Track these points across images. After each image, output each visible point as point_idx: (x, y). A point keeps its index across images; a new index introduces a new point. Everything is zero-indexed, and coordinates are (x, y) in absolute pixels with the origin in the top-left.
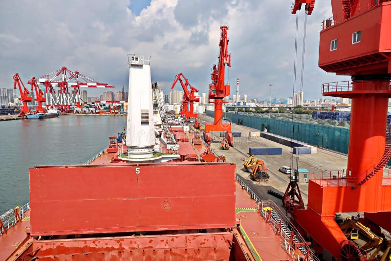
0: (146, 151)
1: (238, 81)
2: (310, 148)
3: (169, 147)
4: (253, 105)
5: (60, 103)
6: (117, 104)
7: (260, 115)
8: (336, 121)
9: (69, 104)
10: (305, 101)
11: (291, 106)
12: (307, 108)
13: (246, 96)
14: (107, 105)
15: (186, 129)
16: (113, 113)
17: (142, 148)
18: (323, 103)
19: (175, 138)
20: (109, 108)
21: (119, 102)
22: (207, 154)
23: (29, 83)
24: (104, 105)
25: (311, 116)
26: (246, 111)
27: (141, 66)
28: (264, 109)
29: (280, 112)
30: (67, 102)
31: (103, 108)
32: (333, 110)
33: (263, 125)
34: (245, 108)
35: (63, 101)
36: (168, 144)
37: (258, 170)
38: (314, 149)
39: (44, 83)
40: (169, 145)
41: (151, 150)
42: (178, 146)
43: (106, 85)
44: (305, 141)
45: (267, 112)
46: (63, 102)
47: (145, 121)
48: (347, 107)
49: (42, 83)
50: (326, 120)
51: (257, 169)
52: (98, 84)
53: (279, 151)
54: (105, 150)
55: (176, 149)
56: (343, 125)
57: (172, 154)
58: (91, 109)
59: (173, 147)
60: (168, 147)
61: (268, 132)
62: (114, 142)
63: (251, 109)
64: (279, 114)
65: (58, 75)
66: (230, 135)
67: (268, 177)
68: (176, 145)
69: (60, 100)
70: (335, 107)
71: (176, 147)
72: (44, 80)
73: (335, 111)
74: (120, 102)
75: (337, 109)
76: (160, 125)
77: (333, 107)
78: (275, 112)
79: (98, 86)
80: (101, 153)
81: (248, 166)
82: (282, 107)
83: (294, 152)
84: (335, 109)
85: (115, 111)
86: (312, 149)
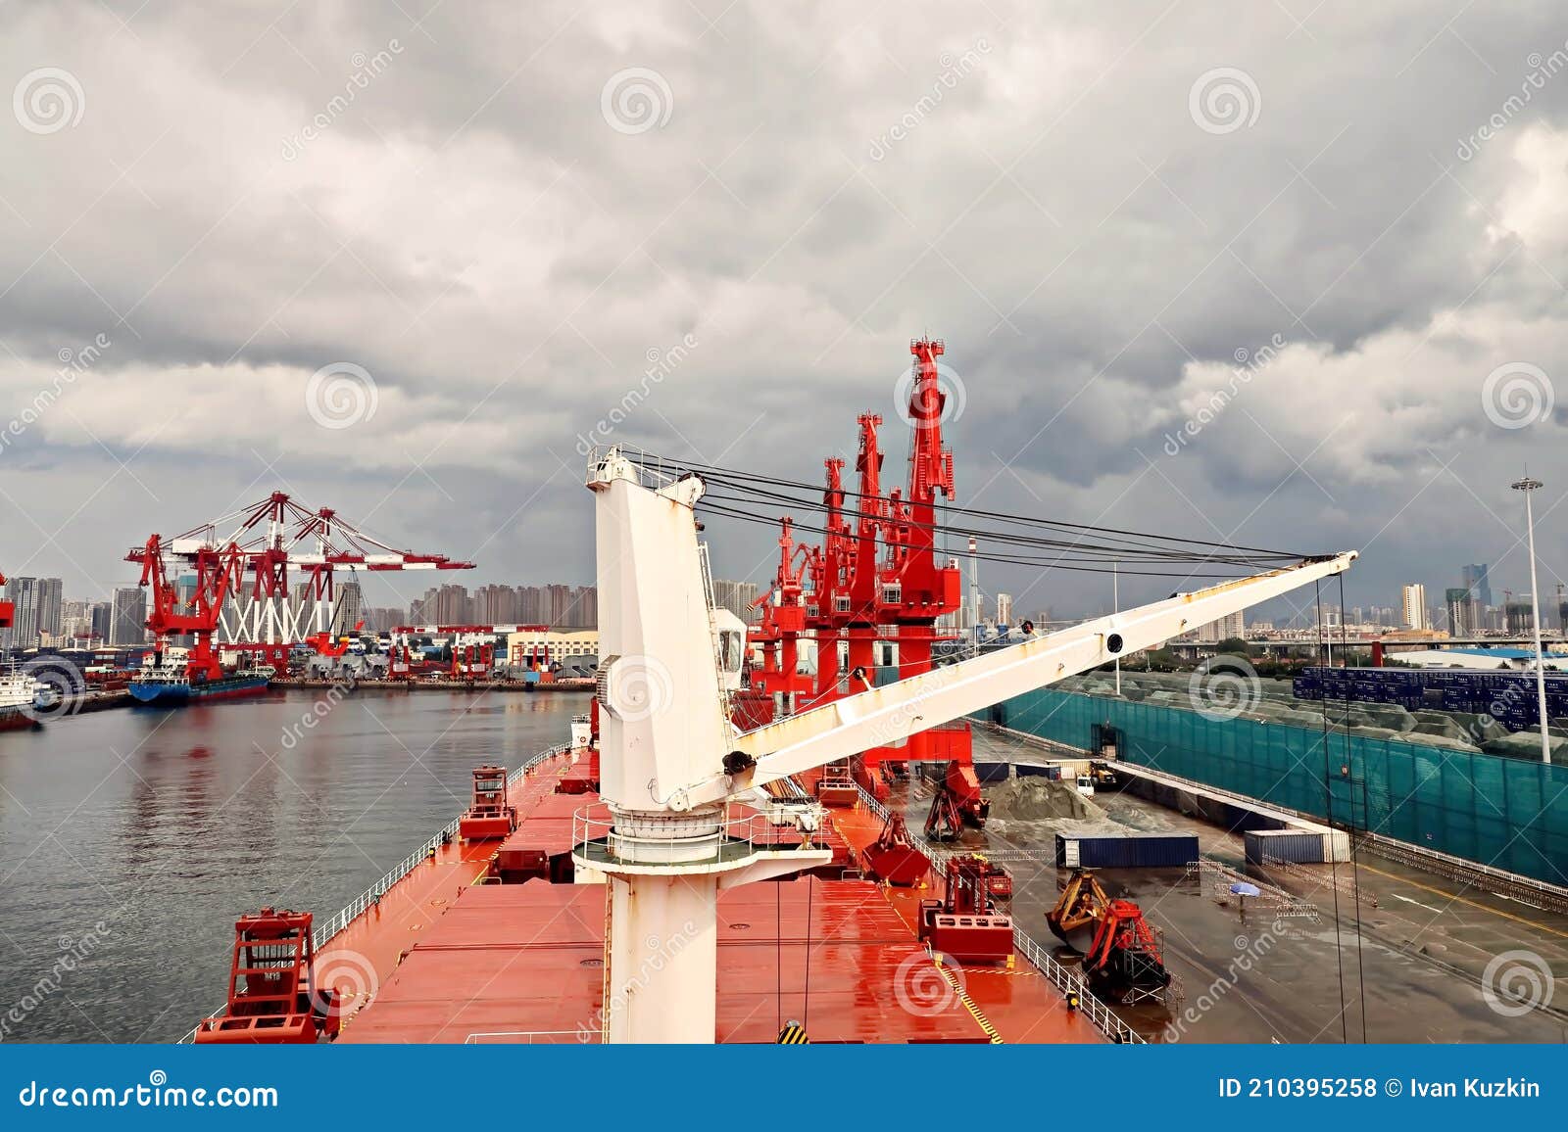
1: (971, 542)
2: (1318, 838)
5: (251, 632)
6: (482, 639)
8: (1401, 709)
9: (286, 641)
10: (1249, 621)
11: (1196, 642)
12: (1263, 649)
13: (1004, 599)
14: (439, 643)
16: (462, 674)
18: (1326, 627)
20: (446, 657)
21: (489, 630)
23: (132, 558)
24: (427, 641)
25: (1288, 684)
29: (1156, 669)
30: (277, 632)
31: (421, 656)
32: (1375, 660)
33: (1097, 727)
35: (264, 627)
37: (1117, 945)
39: (191, 557)
43: (442, 563)
46: (262, 634)
48: (1433, 646)
49: (185, 555)
50: (1360, 706)
51: (1114, 943)
52: (409, 559)
56: (1439, 731)
58: (374, 659)
61: (1121, 757)
64: (1153, 677)
65: (250, 523)
69: (250, 623)
70: (1382, 646)
72: (192, 546)
73: (1393, 663)
74: (495, 630)
75: (1396, 657)
77: (1379, 648)
78: (1136, 668)
79: (407, 566)
81: (1066, 926)
83: (1254, 855)
84: (1384, 656)
85: (473, 666)
86: (1326, 839)
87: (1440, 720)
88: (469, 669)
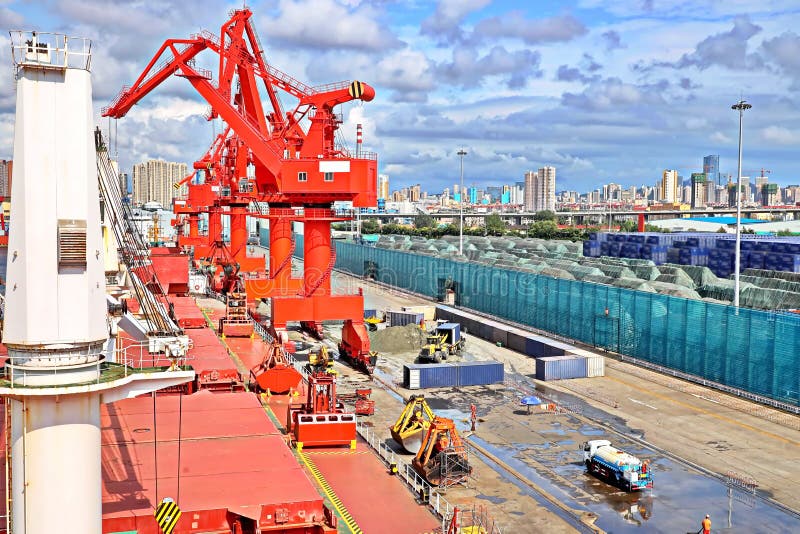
0: (77, 359)
2: (584, 361)
3: (155, 344)
4: (408, 208)
7: (431, 244)
8: (651, 263)
10: (560, 194)
11: (522, 212)
12: (567, 217)
13: (384, 179)
17: (62, 351)
18: (611, 201)
19: (171, 315)
25: (580, 245)
26: (387, 231)
27: (58, 73)
28: (443, 223)
29: (491, 233)
32: (640, 227)
33: (442, 281)
34: (385, 219)
36: (151, 334)
38: (596, 362)
40: (156, 338)
41: (92, 358)
42: (184, 340)
45: (452, 232)
47: (72, 255)
48: (679, 215)
50: (624, 261)
53: (495, 372)
55: (182, 353)
56: (672, 280)
57: (164, 369)
59: (171, 347)
60: (151, 344)
61: (458, 303)
63: (401, 223)
64: (488, 240)
67: (468, 471)
68: (179, 338)
70: (646, 216)
71: (180, 345)
73: (648, 228)
75: (654, 223)
77: (641, 216)
78: (475, 234)
82: (496, 216)
83: (540, 374)
84: (645, 223)
86: (590, 362)
87: (673, 272)
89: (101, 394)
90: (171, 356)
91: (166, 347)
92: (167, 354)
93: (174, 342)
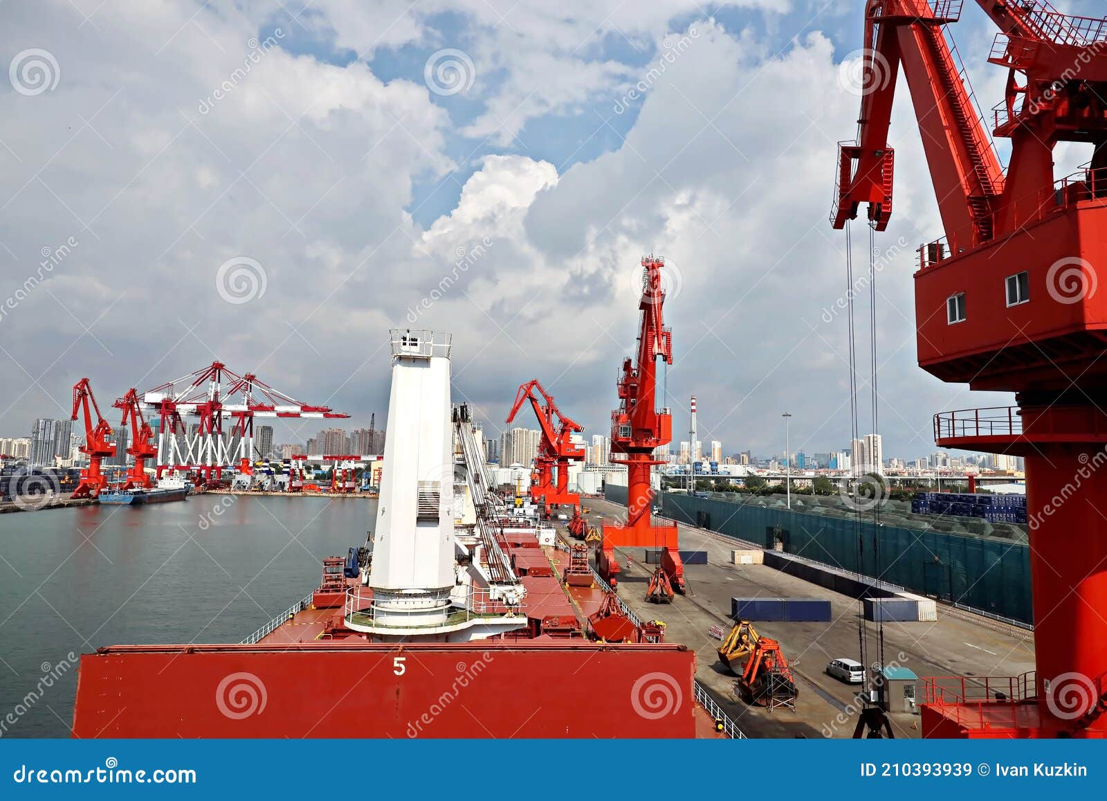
0: (428, 603)
1: (693, 404)
2: (915, 603)
3: (496, 592)
4: (739, 471)
5: (196, 460)
6: (353, 465)
7: (761, 501)
8: (984, 521)
9: (220, 464)
10: (887, 463)
11: (850, 475)
12: (895, 480)
13: (717, 445)
14: (325, 468)
15: (547, 540)
16: (340, 489)
17: (416, 596)
18: (940, 468)
19: (513, 566)
20: (330, 476)
21: (358, 458)
22: (608, 614)
23: (118, 405)
24: (317, 467)
25: (909, 504)
26: (720, 489)
27: (424, 361)
28: (772, 484)
29: (819, 493)
30: (214, 459)
31: (312, 476)
32: (971, 489)
33: (770, 531)
34: (717, 479)
35: (205, 454)
36: (492, 583)
37: (762, 668)
38: (927, 607)
39: (157, 405)
40: (495, 586)
41: (441, 603)
42: (520, 589)
43: (327, 413)
44: (899, 583)
45: (780, 490)
46: (204, 459)
47: (428, 517)
48: (1013, 481)
49: (152, 404)
50: (955, 519)
51: (760, 666)
52: (305, 409)
53: (821, 611)
54: (309, 600)
55: (516, 600)
56: (1008, 535)
57: (502, 615)
58: (280, 478)
59: (508, 595)
60: (492, 592)
61: (786, 550)
62: (334, 576)
63: (732, 482)
64: (815, 498)
65: (198, 383)
66: (675, 558)
67: (795, 693)
68: (516, 587)
69: (195, 451)
70: (978, 481)
71: (516, 593)
72: (158, 398)
73: (979, 491)
74: (363, 458)
75: (985, 487)
76: (472, 526)
77: (972, 481)
78: (803, 493)
79: (304, 415)
80: (295, 609)
81: (730, 657)
82: (824, 478)
83: (868, 615)
84: (977, 487)
85: (346, 483)
86: (920, 604)
87: (1009, 528)
88: (344, 486)
89: (447, 637)
90: (508, 603)
91: (504, 595)
92: (504, 602)
93: (511, 591)
